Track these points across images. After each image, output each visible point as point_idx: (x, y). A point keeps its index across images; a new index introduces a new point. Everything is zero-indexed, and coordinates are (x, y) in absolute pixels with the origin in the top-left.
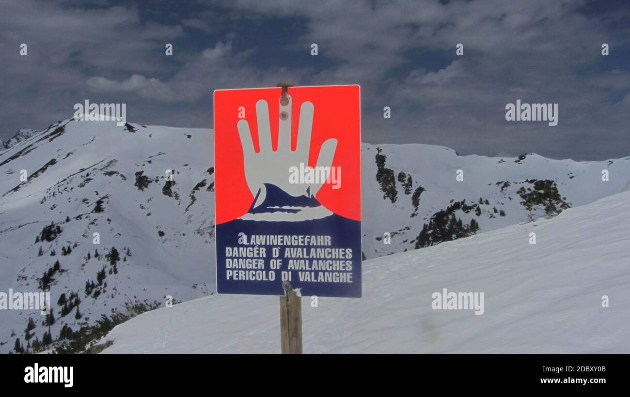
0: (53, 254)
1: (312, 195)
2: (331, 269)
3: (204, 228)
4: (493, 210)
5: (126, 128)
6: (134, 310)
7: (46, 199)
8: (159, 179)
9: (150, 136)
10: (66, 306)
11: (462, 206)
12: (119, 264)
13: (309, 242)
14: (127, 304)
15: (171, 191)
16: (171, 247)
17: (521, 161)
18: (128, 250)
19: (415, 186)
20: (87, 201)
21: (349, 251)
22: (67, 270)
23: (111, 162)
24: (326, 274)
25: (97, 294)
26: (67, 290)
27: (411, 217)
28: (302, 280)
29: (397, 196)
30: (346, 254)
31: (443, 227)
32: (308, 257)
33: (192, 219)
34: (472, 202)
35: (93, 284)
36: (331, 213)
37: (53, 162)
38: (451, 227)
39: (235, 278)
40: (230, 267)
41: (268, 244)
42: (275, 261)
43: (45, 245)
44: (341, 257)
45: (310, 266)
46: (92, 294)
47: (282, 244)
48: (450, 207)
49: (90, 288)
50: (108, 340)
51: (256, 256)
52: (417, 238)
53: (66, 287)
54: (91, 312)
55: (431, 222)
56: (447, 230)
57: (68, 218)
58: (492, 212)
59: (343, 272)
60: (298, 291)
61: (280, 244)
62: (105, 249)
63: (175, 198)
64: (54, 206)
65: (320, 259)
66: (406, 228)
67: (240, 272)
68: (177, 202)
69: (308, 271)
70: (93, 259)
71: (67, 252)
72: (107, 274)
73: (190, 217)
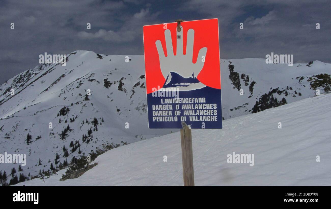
0: (66, 122)
1: (195, 77)
2: (206, 114)
3: (140, 107)
4: (295, 92)
5: (98, 57)
6: (107, 148)
7: (61, 94)
8: (116, 82)
9: (110, 60)
10: (73, 147)
11: (277, 91)
12: (98, 126)
13: (194, 101)
14: (103, 145)
15: (122, 88)
16: (123, 117)
17: (310, 65)
18: (102, 119)
19: (251, 81)
20: (81, 95)
21: (215, 105)
22: (73, 130)
23: (92, 74)
24: (204, 117)
25: (88, 141)
26: (74, 139)
27: (249, 98)
28: (191, 120)
29: (241, 87)
30: (213, 106)
31: (266, 103)
32: (194, 109)
33: (133, 102)
34: (283, 89)
35: (86, 136)
36: (205, 86)
37: (63, 76)
38: (271, 102)
39: (157, 121)
40: (155, 115)
41: (173, 103)
42: (177, 111)
43: (62, 117)
44: (211, 108)
45: (195, 113)
46: (86, 141)
47: (180, 103)
48: (270, 91)
49: (84, 138)
50: (95, 162)
51: (167, 109)
52: (252, 109)
53: (73, 138)
54: (86, 150)
55: (260, 100)
56: (269, 104)
57: (72, 103)
58: (294, 94)
59: (212, 116)
60: (189, 126)
61: (179, 103)
62: (91, 119)
63: (124, 91)
64: (65, 98)
65: (200, 109)
66: (246, 104)
67: (160, 117)
68: (125, 94)
69: (194, 116)
70: (86, 124)
71: (72, 120)
72: (93, 131)
73: (132, 101)
